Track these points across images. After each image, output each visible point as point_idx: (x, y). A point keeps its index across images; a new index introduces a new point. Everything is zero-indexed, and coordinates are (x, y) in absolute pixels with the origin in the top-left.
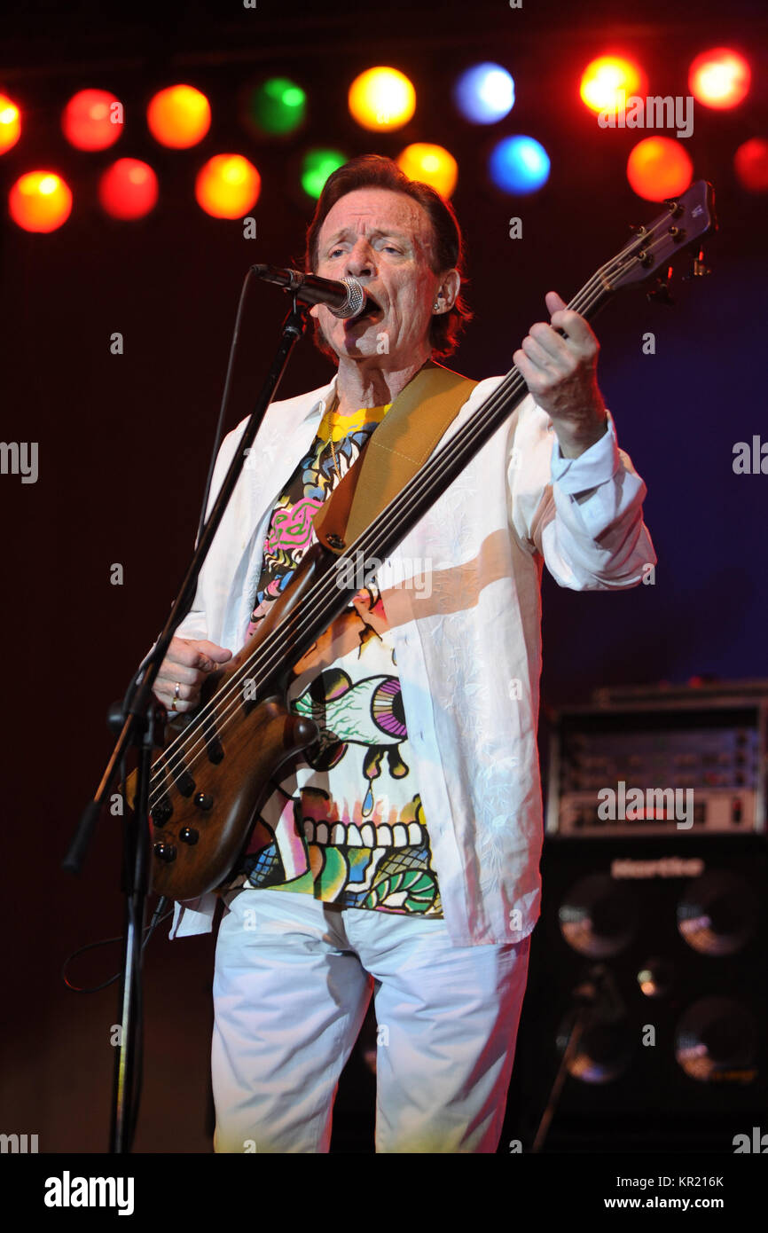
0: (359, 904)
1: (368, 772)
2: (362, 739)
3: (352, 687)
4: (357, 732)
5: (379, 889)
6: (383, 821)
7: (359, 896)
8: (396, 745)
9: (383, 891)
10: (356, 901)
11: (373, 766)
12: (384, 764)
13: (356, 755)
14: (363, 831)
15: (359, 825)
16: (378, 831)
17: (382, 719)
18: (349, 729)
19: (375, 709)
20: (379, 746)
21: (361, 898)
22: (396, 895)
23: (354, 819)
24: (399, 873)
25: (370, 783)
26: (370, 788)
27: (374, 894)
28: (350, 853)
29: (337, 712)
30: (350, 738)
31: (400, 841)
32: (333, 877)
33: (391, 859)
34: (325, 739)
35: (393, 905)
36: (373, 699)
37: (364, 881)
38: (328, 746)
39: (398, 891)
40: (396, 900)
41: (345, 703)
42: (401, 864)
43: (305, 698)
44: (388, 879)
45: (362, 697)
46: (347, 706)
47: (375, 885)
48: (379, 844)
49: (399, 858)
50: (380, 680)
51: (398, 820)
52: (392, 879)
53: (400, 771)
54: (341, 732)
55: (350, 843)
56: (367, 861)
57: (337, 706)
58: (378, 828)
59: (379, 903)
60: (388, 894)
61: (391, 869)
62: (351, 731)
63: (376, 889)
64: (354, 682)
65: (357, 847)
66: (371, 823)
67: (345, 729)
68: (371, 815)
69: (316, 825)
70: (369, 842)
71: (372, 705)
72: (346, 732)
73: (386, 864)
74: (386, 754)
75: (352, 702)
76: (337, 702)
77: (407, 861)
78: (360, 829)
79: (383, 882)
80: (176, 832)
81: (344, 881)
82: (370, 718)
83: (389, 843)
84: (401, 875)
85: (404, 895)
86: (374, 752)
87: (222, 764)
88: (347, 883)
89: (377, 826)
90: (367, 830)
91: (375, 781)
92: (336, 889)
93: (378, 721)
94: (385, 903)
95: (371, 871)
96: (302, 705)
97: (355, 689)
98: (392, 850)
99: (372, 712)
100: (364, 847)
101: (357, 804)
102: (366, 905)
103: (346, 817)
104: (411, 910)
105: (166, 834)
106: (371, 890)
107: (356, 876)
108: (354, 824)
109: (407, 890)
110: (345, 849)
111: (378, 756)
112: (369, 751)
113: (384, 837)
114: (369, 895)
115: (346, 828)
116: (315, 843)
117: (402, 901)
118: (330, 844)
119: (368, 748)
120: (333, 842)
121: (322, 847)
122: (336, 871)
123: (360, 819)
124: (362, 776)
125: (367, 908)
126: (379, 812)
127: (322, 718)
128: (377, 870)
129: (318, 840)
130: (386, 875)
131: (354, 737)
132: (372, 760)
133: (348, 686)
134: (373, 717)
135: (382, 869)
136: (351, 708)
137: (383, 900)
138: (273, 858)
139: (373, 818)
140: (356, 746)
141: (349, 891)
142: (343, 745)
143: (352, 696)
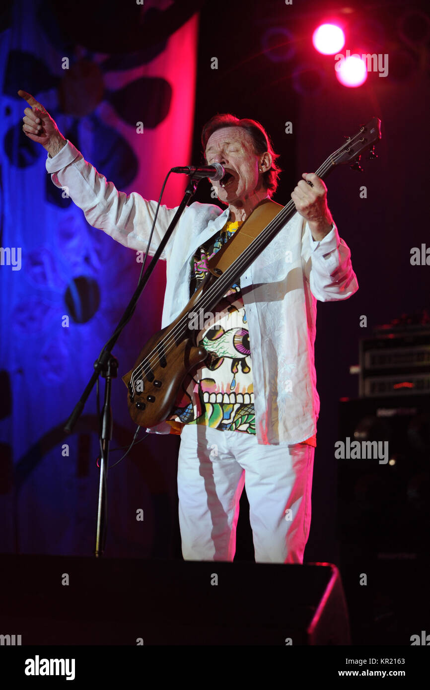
0: (228, 429)
1: (233, 370)
2: (230, 356)
3: (225, 332)
4: (228, 353)
5: (236, 422)
6: (240, 392)
7: (228, 425)
8: (244, 358)
9: (238, 423)
10: (226, 428)
11: (235, 367)
12: (240, 367)
13: (228, 362)
14: (230, 397)
15: (229, 394)
16: (237, 396)
17: (238, 347)
18: (224, 351)
20: (237, 359)
21: (228, 427)
22: (244, 425)
23: (226, 391)
24: (246, 415)
25: (234, 375)
26: (234, 377)
27: (234, 425)
28: (224, 407)
29: (219, 344)
30: (225, 355)
31: (247, 401)
32: (216, 418)
33: (242, 409)
34: (213, 357)
35: (242, 430)
36: (234, 338)
37: (230, 418)
39: (245, 423)
40: (244, 427)
41: (222, 340)
42: (247, 411)
43: (205, 339)
44: (241, 417)
46: (223, 342)
47: (235, 420)
48: (237, 402)
49: (246, 409)
50: (238, 330)
51: (246, 392)
52: (243, 417)
53: (246, 370)
54: (221, 353)
55: (224, 402)
56: (232, 409)
58: (238, 395)
59: (236, 429)
60: (241, 425)
61: (242, 413)
63: (235, 422)
64: (226, 331)
65: (227, 404)
66: (234, 393)
68: (234, 389)
69: (210, 395)
70: (233, 401)
71: (234, 340)
72: (223, 353)
73: (241, 411)
74: (240, 362)
75: (225, 339)
76: (218, 340)
77: (250, 410)
78: (229, 395)
79: (238, 419)
80: (146, 397)
81: (221, 419)
82: (233, 347)
83: (242, 402)
84: (247, 416)
85: (247, 425)
86: (235, 361)
87: (166, 367)
88: (223, 419)
89: (237, 394)
90: (232, 396)
91: (236, 374)
92: (217, 422)
93: (236, 347)
94: (239, 429)
95: (233, 414)
97: (226, 334)
98: (243, 405)
99: (234, 343)
100: (230, 404)
101: (228, 384)
102: (230, 429)
103: (223, 390)
104: (250, 432)
105: (141, 399)
106: (233, 423)
107: (226, 416)
108: (226, 393)
109: (249, 423)
110: (222, 404)
111: (237, 363)
112: (233, 361)
113: (240, 399)
114: (231, 425)
115: (223, 395)
116: (209, 402)
117: (246, 428)
118: (216, 403)
119: (232, 360)
120: (218, 402)
121: (212, 404)
122: (218, 414)
123: (230, 391)
124: (230, 372)
125: (231, 430)
126: (238, 388)
127: (212, 347)
128: (236, 413)
129: (211, 401)
130: (240, 416)
131: (227, 355)
132: (234, 365)
133: (223, 332)
134: (234, 345)
135: (238, 413)
136: (225, 342)
137: (238, 427)
138: (191, 410)
139: (235, 391)
140: (228, 359)
141: (223, 423)
142: (222, 359)
143: (225, 337)
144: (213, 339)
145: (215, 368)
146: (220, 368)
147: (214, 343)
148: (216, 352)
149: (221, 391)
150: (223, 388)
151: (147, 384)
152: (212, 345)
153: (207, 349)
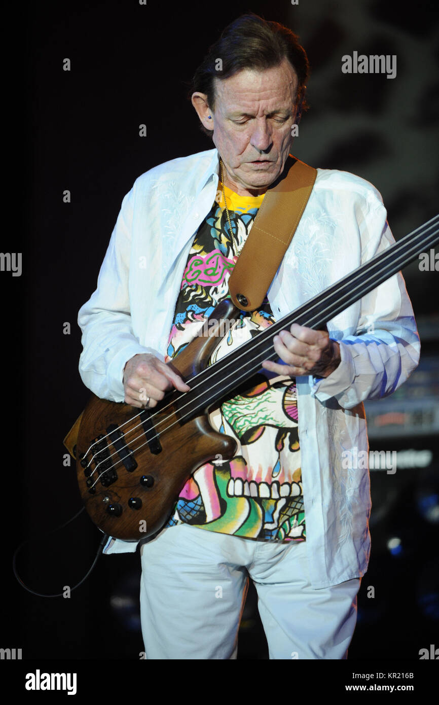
1: (278, 446)
2: (275, 424)
3: (269, 387)
4: (272, 419)
5: (283, 526)
6: (285, 481)
7: (272, 532)
11: (280, 442)
12: (287, 442)
13: (270, 434)
16: (281, 488)
17: (290, 410)
18: (266, 416)
19: (285, 402)
20: (285, 428)
21: (274, 535)
23: (266, 479)
24: (294, 514)
25: (279, 454)
26: (279, 457)
28: (262, 502)
29: (259, 404)
30: (267, 422)
31: (295, 493)
33: (289, 505)
34: (247, 423)
36: (284, 396)
37: (273, 522)
38: (250, 428)
41: (265, 398)
42: (295, 508)
44: (288, 520)
45: (277, 394)
46: (265, 400)
47: (280, 524)
49: (293, 504)
53: (295, 446)
54: (261, 418)
56: (273, 508)
57: (259, 400)
60: (291, 529)
61: (289, 512)
62: (267, 419)
63: (281, 527)
64: (270, 383)
65: (267, 499)
66: (277, 482)
67: (263, 417)
68: (278, 476)
70: (275, 495)
71: (283, 400)
72: (264, 419)
73: (287, 509)
74: (289, 434)
75: (270, 397)
76: (258, 397)
77: (299, 506)
78: (270, 486)
79: (285, 521)
81: (262, 521)
82: (282, 410)
83: (288, 495)
84: (296, 516)
85: (302, 528)
86: (282, 431)
88: (264, 524)
89: (281, 484)
91: (281, 453)
92: (258, 528)
93: (287, 411)
95: (276, 515)
97: (272, 389)
98: (290, 499)
99: (283, 404)
100: (270, 498)
101: (270, 469)
103: (259, 476)
106: (278, 528)
107: (268, 518)
108: (265, 482)
110: (259, 500)
111: (283, 436)
112: (279, 431)
113: (285, 491)
114: (279, 531)
115: (258, 485)
116: (243, 496)
118: (251, 497)
119: (278, 429)
120: (252, 495)
121: (247, 498)
122: (257, 513)
123: (271, 479)
124: (274, 449)
126: (283, 474)
127: (246, 408)
128: (280, 513)
129: (245, 494)
130: (286, 517)
131: (270, 422)
132: (280, 438)
133: (266, 386)
134: (283, 408)
135: (284, 513)
136: (269, 401)
137: (288, 534)
138: (201, 506)
139: (279, 479)
140: (271, 428)
141: (266, 529)
142: (261, 428)
143: (270, 393)
144: (250, 394)
145: (249, 441)
146: (257, 441)
147: (251, 402)
148: (253, 416)
149: (256, 479)
150: (259, 473)
151: (122, 473)
152: (245, 406)
153: (237, 409)
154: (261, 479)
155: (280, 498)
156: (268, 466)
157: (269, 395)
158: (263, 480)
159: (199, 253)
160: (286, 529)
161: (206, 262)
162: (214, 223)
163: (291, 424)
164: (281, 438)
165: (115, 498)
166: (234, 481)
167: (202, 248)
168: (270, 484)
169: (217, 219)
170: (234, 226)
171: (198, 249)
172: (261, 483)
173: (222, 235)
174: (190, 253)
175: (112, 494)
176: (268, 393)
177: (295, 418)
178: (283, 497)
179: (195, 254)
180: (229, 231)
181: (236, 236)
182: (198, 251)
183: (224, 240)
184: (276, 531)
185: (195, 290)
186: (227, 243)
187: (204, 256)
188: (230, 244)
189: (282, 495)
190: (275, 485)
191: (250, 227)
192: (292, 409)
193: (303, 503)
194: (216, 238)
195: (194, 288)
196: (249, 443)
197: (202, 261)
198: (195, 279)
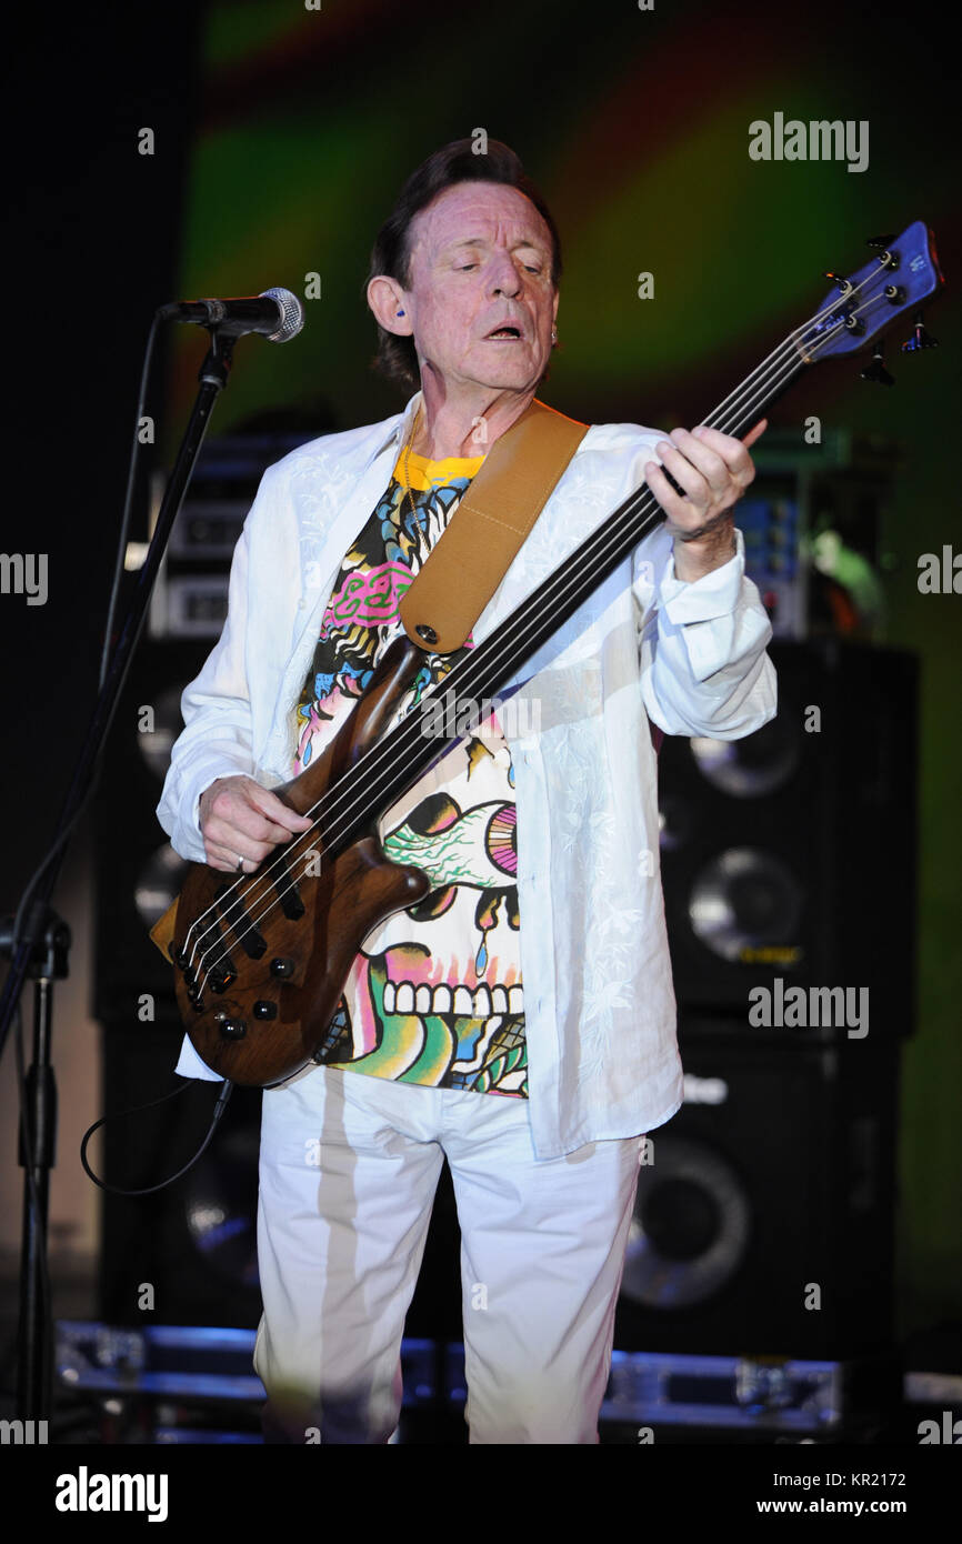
0: (469, 1086)
1: (482, 922)
2: (474, 881)
3: (461, 816)
4: (468, 872)
5: (492, 1068)
6: (499, 983)
7: (468, 1077)
8: (515, 888)
9: (498, 1071)
10: (464, 1084)
11: (488, 914)
12: (502, 913)
13: (468, 900)
16: (493, 994)
17: (499, 855)
18: (458, 868)
19: (491, 842)
20: (495, 889)
21: (471, 1080)
22: (514, 1074)
23: (465, 981)
24: (517, 1046)
26: (484, 941)
27: (486, 1075)
28: (457, 1024)
29: (445, 847)
30: (460, 879)
32: (436, 1055)
33: (508, 1029)
35: (508, 1088)
36: (488, 831)
37: (474, 1059)
39: (516, 1069)
40: (512, 1081)
41: (454, 837)
42: (517, 1035)
43: (403, 830)
44: (505, 1054)
45: (474, 828)
46: (456, 841)
47: (488, 1063)
49: (515, 1029)
50: (496, 807)
51: (515, 981)
52: (508, 1054)
54: (449, 872)
56: (478, 1034)
57: (445, 840)
58: (493, 990)
59: (493, 1087)
60: (505, 1074)
61: (508, 1043)
62: (462, 871)
63: (488, 1068)
64: (463, 811)
65: (466, 1016)
66: (484, 985)
67: (453, 870)
68: (485, 975)
69: (415, 989)
70: (483, 1010)
71: (487, 838)
72: (455, 873)
73: (504, 1035)
74: (504, 899)
75: (463, 835)
76: (443, 836)
78: (473, 993)
79: (498, 1058)
81: (448, 1059)
82: (485, 855)
83: (505, 1010)
84: (520, 1049)
85: (523, 1075)
86: (490, 896)
88: (453, 1061)
89: (491, 987)
90: (482, 995)
91: (489, 933)
92: (440, 1068)
93: (494, 857)
94: (500, 1086)
96: (398, 840)
97: (465, 819)
98: (507, 1019)
99: (487, 846)
101: (470, 961)
102: (475, 1087)
103: (453, 978)
106: (482, 1069)
107: (464, 1052)
108: (464, 986)
110: (451, 1018)
111: (495, 902)
112: (483, 895)
113: (500, 1002)
114: (480, 1076)
115: (452, 991)
116: (414, 1013)
117: (519, 1084)
118: (431, 1013)
119: (481, 892)
120: (436, 1009)
121: (422, 1016)
122: (439, 1045)
123: (473, 981)
124: (474, 926)
125: (478, 1091)
126: (493, 972)
127: (425, 855)
128: (491, 1043)
129: (419, 1009)
130: (500, 1050)
131: (466, 879)
132: (486, 907)
133: (456, 816)
134: (488, 852)
135: (499, 1043)
136: (461, 842)
137: (497, 1084)
138: (342, 1028)
139: (488, 978)
140: (467, 889)
141: (456, 1072)
142: (452, 889)
143: (462, 828)
144: (430, 831)
145: (433, 914)
146: (446, 914)
147: (431, 845)
148: (437, 868)
149: (448, 980)
150: (454, 970)
151: (244, 965)
152: (425, 851)
153: (411, 857)
154: (457, 980)
155: (492, 1014)
156: (467, 957)
157: (460, 832)
158: (461, 982)
159: (358, 567)
160: (494, 1074)
161: (368, 583)
162: (389, 513)
163: (503, 881)
164: (491, 906)
165: (235, 1011)
166: (397, 989)
167: (364, 557)
168: (473, 988)
169: (394, 507)
170: (424, 516)
171: (357, 560)
172: (457, 987)
173: (402, 535)
174: (344, 569)
175: (230, 1004)
176: (459, 828)
177: (511, 869)
178: (498, 1014)
179: (351, 570)
180: (414, 527)
181: (426, 534)
182: (356, 564)
183: (406, 543)
184: (476, 1075)
185: (346, 637)
186: (410, 548)
187: (366, 572)
188: (415, 550)
189: (495, 1011)
190: (483, 992)
191: (450, 515)
192: (503, 854)
193: (524, 1025)
194: (390, 540)
195: (344, 633)
196: (433, 918)
197: (362, 581)
198: (351, 615)
